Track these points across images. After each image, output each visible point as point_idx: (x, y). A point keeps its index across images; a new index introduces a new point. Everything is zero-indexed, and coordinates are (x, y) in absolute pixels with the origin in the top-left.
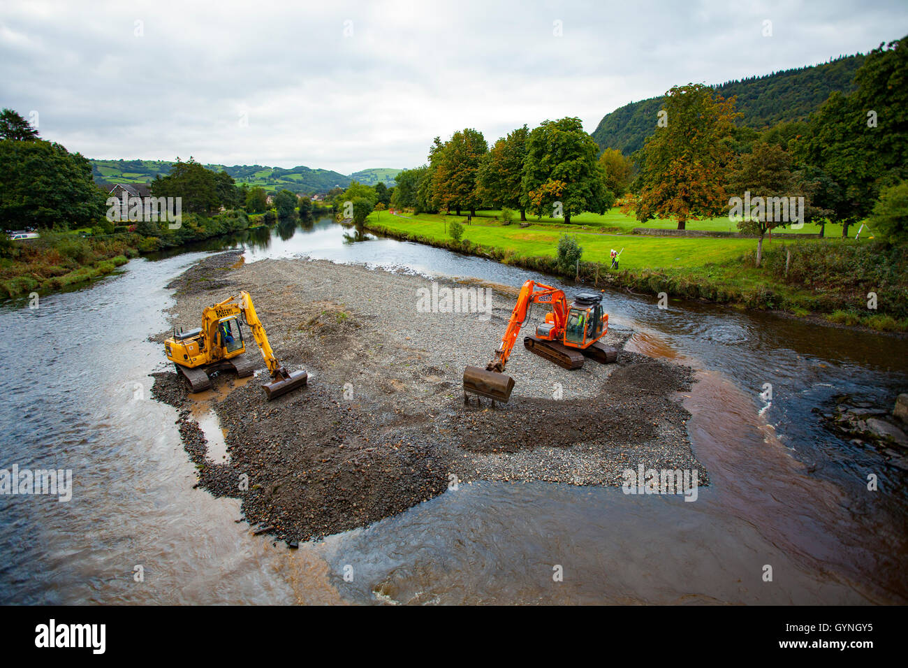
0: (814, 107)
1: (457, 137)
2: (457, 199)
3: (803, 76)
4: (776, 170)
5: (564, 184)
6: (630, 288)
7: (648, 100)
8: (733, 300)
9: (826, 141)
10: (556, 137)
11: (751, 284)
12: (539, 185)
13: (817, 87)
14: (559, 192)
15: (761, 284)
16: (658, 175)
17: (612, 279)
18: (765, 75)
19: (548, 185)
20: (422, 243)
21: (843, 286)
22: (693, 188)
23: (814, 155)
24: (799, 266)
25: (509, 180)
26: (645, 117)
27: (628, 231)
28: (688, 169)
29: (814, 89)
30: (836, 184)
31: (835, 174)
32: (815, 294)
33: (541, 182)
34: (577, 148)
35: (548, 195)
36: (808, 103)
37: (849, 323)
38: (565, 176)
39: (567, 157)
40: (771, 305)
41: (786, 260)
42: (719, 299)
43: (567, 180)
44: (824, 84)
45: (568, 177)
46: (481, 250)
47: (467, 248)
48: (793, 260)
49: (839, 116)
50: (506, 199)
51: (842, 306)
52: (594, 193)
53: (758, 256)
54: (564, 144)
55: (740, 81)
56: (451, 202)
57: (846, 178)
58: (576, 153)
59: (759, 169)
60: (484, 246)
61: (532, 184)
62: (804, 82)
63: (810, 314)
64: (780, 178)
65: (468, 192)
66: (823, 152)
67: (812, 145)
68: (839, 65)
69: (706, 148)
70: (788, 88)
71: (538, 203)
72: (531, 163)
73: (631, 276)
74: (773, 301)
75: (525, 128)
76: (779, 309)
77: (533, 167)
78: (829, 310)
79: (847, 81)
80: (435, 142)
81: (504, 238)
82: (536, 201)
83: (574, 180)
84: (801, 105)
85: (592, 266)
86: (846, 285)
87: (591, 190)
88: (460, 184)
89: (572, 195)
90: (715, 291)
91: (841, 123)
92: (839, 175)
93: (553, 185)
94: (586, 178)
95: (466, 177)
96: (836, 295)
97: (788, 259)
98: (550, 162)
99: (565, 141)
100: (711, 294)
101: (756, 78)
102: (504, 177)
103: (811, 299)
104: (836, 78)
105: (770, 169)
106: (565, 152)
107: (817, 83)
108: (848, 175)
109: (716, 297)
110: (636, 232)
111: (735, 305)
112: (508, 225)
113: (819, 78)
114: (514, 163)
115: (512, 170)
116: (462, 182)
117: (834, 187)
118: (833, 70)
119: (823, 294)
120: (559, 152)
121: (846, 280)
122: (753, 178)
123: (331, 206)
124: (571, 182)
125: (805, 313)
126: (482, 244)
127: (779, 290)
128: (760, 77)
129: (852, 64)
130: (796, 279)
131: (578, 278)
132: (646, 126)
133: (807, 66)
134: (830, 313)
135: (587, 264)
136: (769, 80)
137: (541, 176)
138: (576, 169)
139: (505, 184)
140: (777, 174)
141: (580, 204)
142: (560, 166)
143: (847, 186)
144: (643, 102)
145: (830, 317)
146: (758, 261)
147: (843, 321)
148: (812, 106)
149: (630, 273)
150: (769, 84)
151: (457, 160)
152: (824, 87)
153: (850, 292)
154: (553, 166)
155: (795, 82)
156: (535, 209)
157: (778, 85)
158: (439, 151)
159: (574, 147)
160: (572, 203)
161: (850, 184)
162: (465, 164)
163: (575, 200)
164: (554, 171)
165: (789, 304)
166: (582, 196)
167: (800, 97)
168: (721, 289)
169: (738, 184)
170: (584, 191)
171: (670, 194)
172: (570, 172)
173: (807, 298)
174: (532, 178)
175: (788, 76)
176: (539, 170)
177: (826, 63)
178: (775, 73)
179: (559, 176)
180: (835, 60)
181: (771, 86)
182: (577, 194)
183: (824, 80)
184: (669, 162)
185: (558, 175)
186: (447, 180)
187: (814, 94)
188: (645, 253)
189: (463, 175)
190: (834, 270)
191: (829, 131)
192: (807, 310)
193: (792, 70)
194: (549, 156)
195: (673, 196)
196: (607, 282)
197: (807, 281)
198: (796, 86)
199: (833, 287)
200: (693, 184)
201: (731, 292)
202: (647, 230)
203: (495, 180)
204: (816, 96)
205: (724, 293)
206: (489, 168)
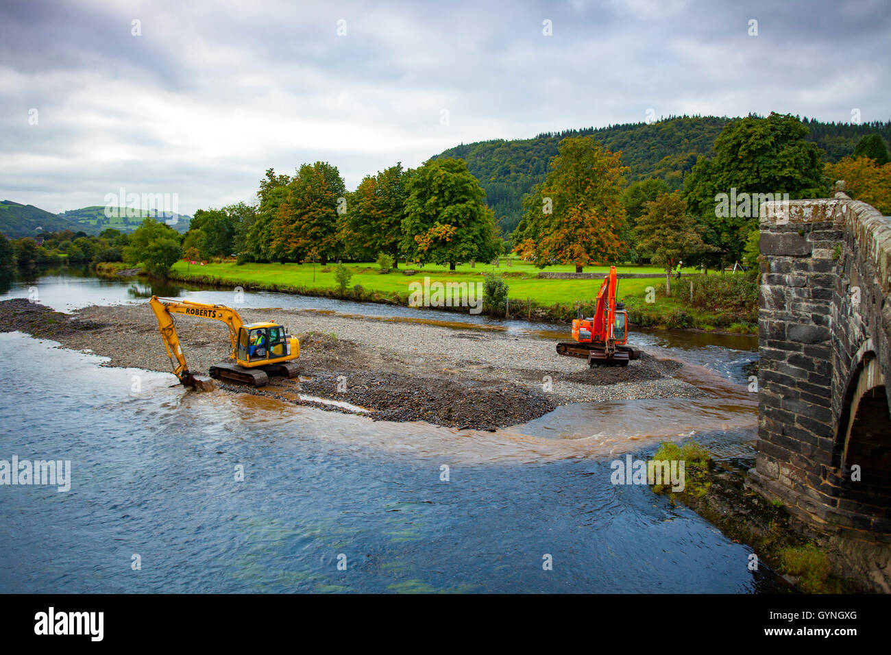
0: (652, 165)
1: (305, 171)
2: (308, 244)
3: (638, 132)
4: (676, 215)
5: (454, 228)
6: (563, 320)
7: (481, 143)
8: (655, 323)
9: (701, 196)
10: (443, 178)
11: (667, 309)
12: (425, 229)
13: (653, 145)
14: (450, 237)
15: (675, 308)
16: (557, 220)
17: (543, 314)
18: (602, 128)
19: (437, 229)
20: (286, 292)
21: (734, 307)
22: (592, 234)
23: (692, 207)
24: (701, 292)
25: (384, 223)
26: (478, 162)
27: (533, 276)
28: (587, 216)
29: (650, 146)
30: (713, 231)
31: (711, 222)
32: (715, 314)
33: (427, 226)
34: (465, 191)
35: (436, 239)
36: (646, 160)
37: (743, 332)
38: (455, 221)
39: (454, 200)
40: (685, 324)
41: (689, 288)
42: (645, 323)
43: (456, 224)
44: (659, 142)
45: (457, 222)
46: (379, 296)
47: (359, 295)
48: (695, 289)
49: (706, 176)
50: (380, 245)
51: (736, 320)
52: (483, 238)
53: (668, 288)
54: (452, 186)
55: (578, 131)
56: (299, 248)
57: (719, 226)
58: (463, 196)
59: (663, 215)
60: (382, 292)
61: (417, 227)
62: (640, 139)
63: (715, 329)
64: (680, 221)
65: (322, 237)
66: (700, 204)
67: (690, 199)
68: (670, 125)
69: (599, 196)
70: (626, 143)
71: (426, 249)
72: (417, 204)
73: (563, 309)
74: (686, 321)
75: (399, 166)
76: (692, 327)
77: (419, 209)
78: (728, 325)
79: (679, 142)
80: (267, 174)
81: (397, 285)
82: (423, 246)
83: (464, 225)
84: (640, 162)
85: (521, 302)
86: (736, 305)
87: (481, 236)
88: (312, 227)
89: (464, 240)
90: (640, 316)
91: (709, 182)
92: (714, 223)
93: (441, 229)
94: (475, 224)
95: (320, 219)
96: (730, 313)
97: (692, 288)
98: (436, 204)
99: (453, 183)
100: (637, 319)
101: (594, 129)
102: (377, 220)
103: (714, 317)
104: (669, 138)
105: (671, 214)
106: (452, 195)
107: (652, 141)
108: (720, 224)
109: (641, 322)
110: (541, 277)
111: (658, 327)
112: (387, 273)
113: (653, 136)
114: (388, 205)
115: (386, 212)
116: (315, 225)
117: (712, 233)
118: (665, 129)
119: (721, 313)
120: (447, 194)
121: (735, 302)
122: (658, 221)
123: (66, 255)
124: (461, 227)
125: (711, 328)
126: (379, 289)
127: (689, 312)
128: (598, 129)
129: (681, 125)
130: (700, 303)
131: (507, 314)
132: (480, 173)
133: (641, 123)
134: (729, 326)
135: (516, 301)
136: (606, 133)
137: (428, 220)
138: (466, 214)
139: (379, 227)
140: (677, 219)
141: (472, 250)
142: (450, 209)
143: (720, 233)
144: (475, 144)
145: (729, 329)
146: (668, 291)
147: (739, 331)
148: (650, 164)
149: (561, 306)
150: (607, 137)
151: (308, 198)
152: (658, 145)
153: (739, 311)
154: (440, 209)
155: (632, 137)
156: (420, 256)
157: (616, 139)
158: (273, 187)
159: (461, 190)
160: (464, 249)
161: (722, 231)
162: (319, 202)
163: (466, 246)
164: (441, 214)
165: (699, 323)
166: (473, 241)
167: (639, 154)
168: (645, 314)
169: (649, 225)
170: (474, 236)
171: (570, 239)
172: (461, 216)
173: (711, 317)
174: (418, 221)
175: (624, 131)
176: (424, 213)
177: (658, 122)
178: (612, 126)
179: (448, 220)
180: (666, 119)
181: (609, 139)
182: (468, 240)
183: (658, 138)
184: (567, 208)
185: (446, 218)
186: (293, 222)
187: (652, 151)
188: (566, 291)
189: (317, 216)
190: (726, 295)
191: (701, 188)
192: (713, 326)
193: (627, 125)
194: (436, 198)
195: (573, 241)
196: (539, 317)
197: (708, 304)
198: (634, 141)
199: (727, 308)
200: (591, 230)
201: (653, 315)
202: (553, 274)
203: (365, 223)
204: (653, 154)
205: (648, 317)
206: (359, 208)
